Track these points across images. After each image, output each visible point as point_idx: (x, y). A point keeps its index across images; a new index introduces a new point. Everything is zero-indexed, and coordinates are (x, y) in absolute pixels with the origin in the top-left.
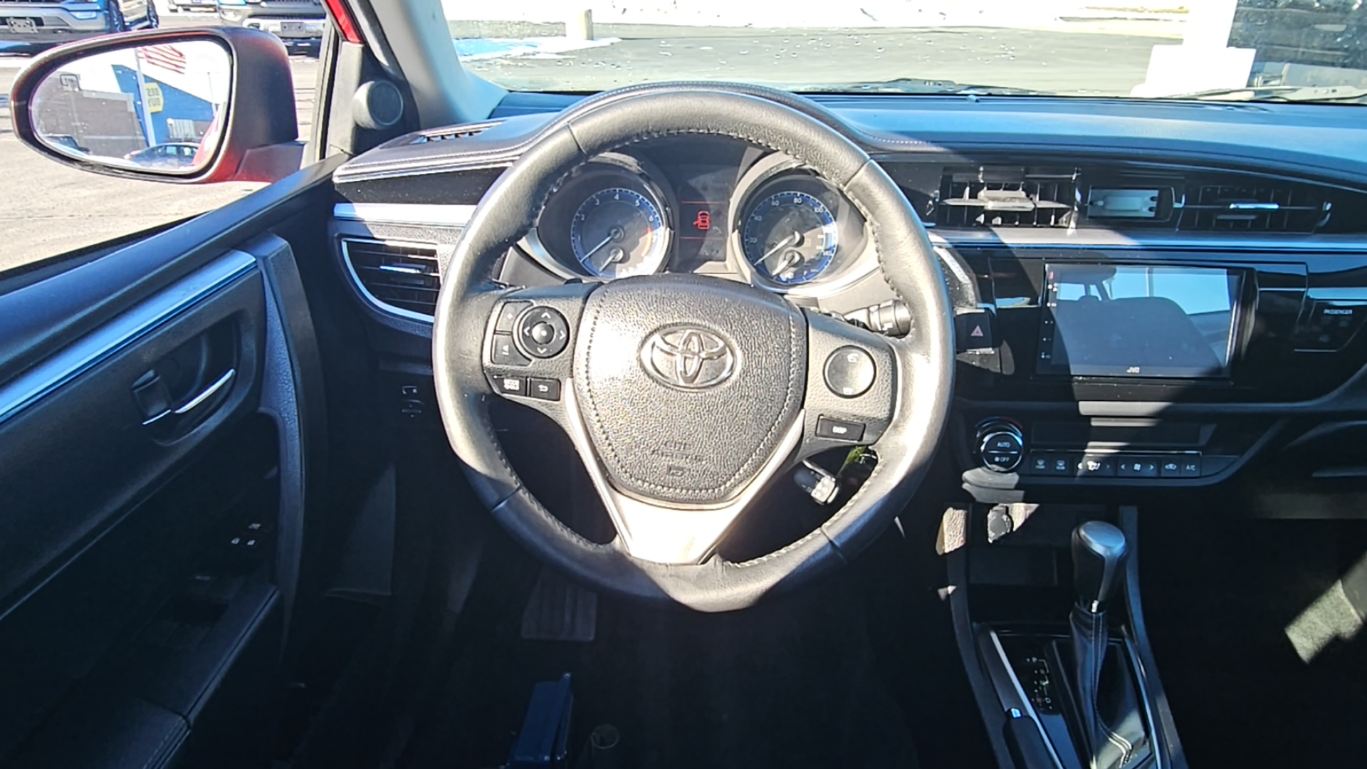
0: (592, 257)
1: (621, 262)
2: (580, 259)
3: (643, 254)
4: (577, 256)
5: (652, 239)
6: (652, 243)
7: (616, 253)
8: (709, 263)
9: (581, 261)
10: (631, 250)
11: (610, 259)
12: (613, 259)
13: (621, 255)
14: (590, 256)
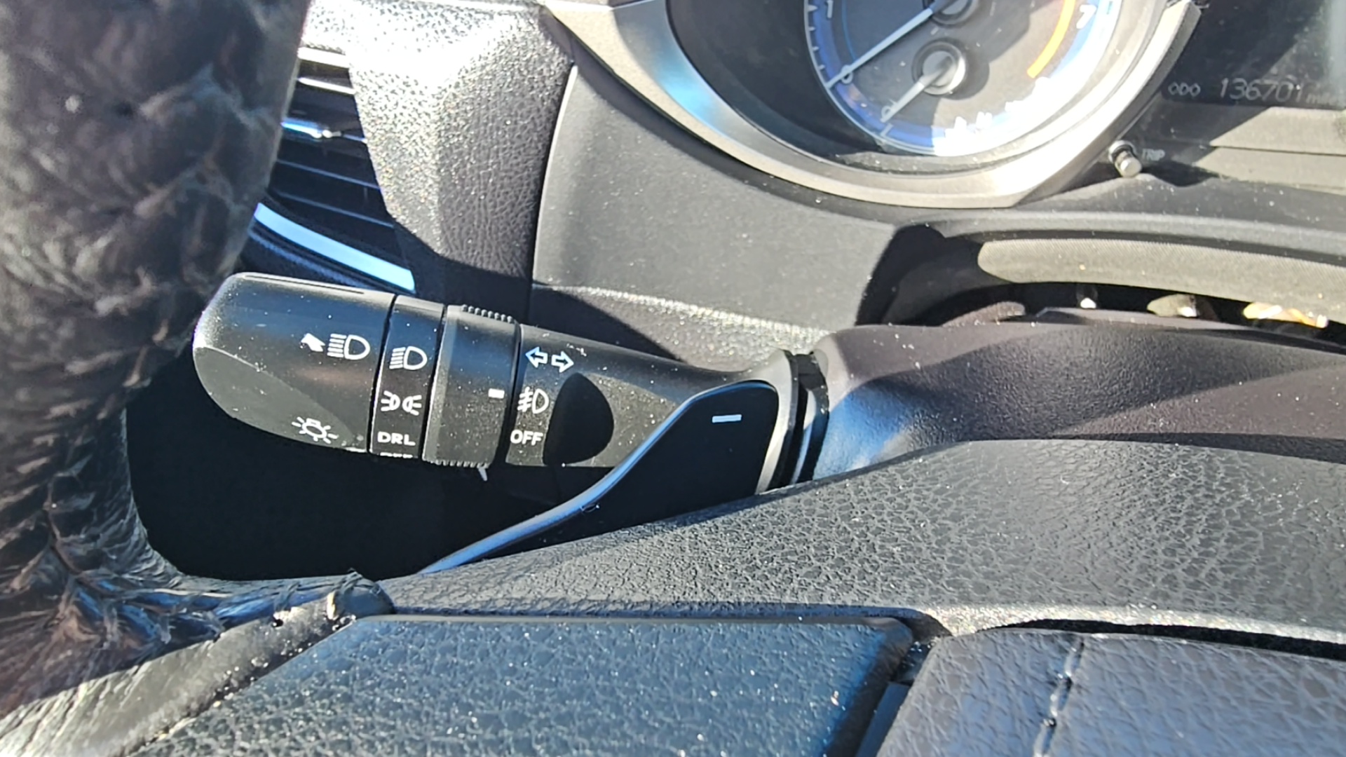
0: (862, 74)
1: (960, 93)
2: (828, 79)
3: (1032, 71)
4: (818, 68)
5: (1077, 15)
6: (1072, 31)
7: (945, 66)
8: (1274, 112)
9: (827, 85)
10: (998, 55)
11: (920, 86)
12: (930, 86)
13: (957, 74)
14: (856, 71)
